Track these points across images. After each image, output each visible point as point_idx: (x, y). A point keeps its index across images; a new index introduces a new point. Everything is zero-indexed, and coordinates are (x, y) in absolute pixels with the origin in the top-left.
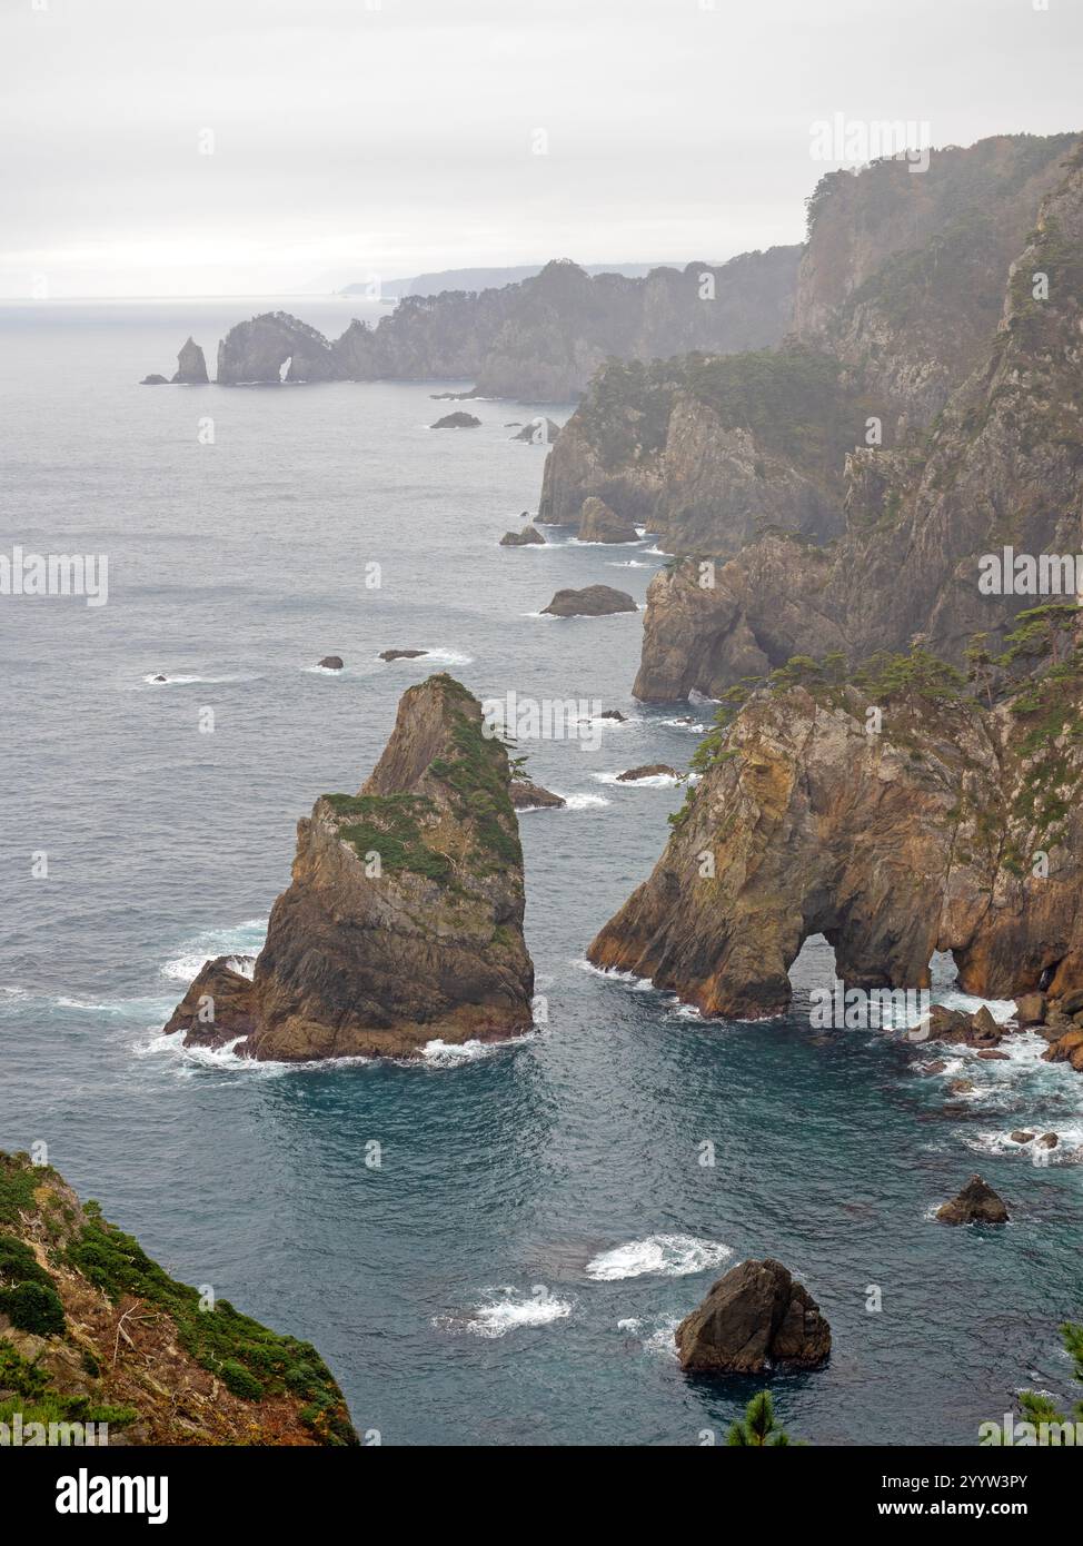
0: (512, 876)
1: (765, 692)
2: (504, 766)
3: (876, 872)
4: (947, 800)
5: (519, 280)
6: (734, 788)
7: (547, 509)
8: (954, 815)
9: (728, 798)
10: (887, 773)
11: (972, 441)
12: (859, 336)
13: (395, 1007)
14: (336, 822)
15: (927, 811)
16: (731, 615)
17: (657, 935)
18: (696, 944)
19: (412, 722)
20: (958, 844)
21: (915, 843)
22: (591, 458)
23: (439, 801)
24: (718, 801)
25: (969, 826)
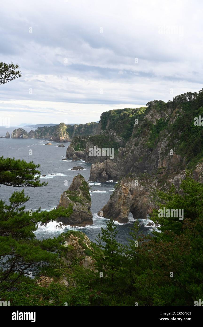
0: (90, 203)
1: (125, 178)
2: (88, 188)
3: (139, 203)
4: (149, 193)
5: (55, 125)
6: (121, 191)
7: (67, 156)
8: (150, 195)
9: (120, 192)
10: (141, 189)
11: (136, 147)
12: (110, 134)
13: (75, 221)
14: (67, 195)
15: (147, 195)
16: (103, 170)
17: (108, 212)
18: (115, 213)
19: (75, 181)
20: (151, 199)
21: (145, 199)
22: (73, 149)
23: (81, 192)
24: (118, 193)
25: (152, 197)
